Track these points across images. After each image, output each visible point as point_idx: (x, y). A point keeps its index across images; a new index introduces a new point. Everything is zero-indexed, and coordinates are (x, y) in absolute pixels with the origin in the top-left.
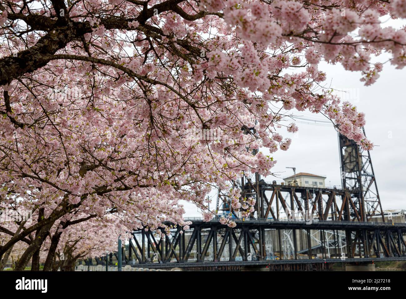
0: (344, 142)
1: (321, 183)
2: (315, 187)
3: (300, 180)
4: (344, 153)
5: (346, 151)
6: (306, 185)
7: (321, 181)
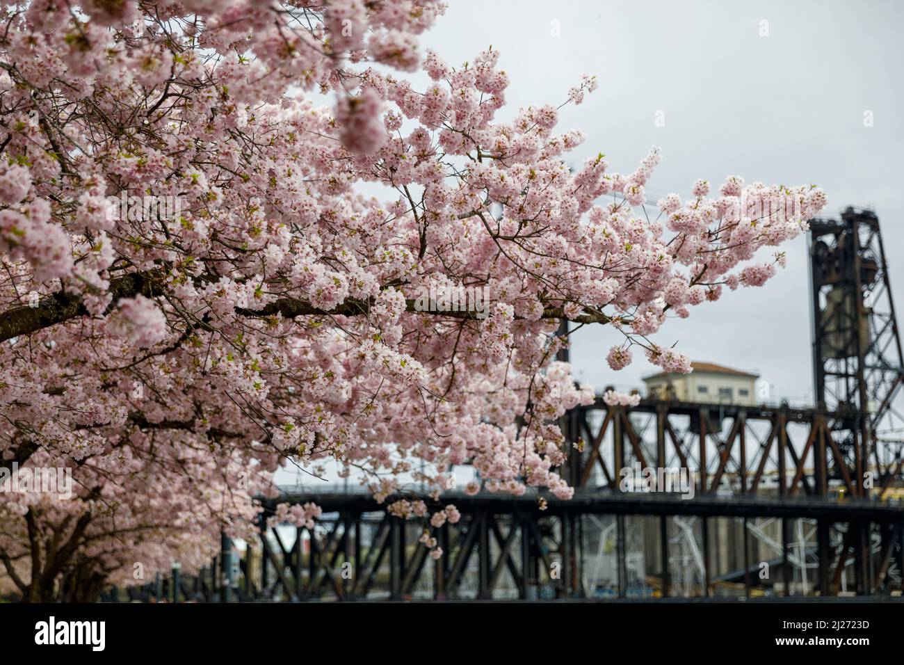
0: (825, 273)
1: (744, 393)
2: (726, 401)
3: (685, 385)
4: (823, 303)
5: (828, 297)
6: (700, 398)
7: (744, 385)
